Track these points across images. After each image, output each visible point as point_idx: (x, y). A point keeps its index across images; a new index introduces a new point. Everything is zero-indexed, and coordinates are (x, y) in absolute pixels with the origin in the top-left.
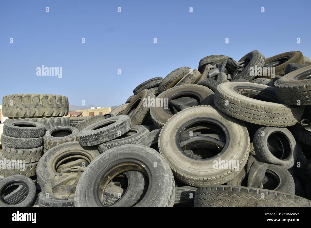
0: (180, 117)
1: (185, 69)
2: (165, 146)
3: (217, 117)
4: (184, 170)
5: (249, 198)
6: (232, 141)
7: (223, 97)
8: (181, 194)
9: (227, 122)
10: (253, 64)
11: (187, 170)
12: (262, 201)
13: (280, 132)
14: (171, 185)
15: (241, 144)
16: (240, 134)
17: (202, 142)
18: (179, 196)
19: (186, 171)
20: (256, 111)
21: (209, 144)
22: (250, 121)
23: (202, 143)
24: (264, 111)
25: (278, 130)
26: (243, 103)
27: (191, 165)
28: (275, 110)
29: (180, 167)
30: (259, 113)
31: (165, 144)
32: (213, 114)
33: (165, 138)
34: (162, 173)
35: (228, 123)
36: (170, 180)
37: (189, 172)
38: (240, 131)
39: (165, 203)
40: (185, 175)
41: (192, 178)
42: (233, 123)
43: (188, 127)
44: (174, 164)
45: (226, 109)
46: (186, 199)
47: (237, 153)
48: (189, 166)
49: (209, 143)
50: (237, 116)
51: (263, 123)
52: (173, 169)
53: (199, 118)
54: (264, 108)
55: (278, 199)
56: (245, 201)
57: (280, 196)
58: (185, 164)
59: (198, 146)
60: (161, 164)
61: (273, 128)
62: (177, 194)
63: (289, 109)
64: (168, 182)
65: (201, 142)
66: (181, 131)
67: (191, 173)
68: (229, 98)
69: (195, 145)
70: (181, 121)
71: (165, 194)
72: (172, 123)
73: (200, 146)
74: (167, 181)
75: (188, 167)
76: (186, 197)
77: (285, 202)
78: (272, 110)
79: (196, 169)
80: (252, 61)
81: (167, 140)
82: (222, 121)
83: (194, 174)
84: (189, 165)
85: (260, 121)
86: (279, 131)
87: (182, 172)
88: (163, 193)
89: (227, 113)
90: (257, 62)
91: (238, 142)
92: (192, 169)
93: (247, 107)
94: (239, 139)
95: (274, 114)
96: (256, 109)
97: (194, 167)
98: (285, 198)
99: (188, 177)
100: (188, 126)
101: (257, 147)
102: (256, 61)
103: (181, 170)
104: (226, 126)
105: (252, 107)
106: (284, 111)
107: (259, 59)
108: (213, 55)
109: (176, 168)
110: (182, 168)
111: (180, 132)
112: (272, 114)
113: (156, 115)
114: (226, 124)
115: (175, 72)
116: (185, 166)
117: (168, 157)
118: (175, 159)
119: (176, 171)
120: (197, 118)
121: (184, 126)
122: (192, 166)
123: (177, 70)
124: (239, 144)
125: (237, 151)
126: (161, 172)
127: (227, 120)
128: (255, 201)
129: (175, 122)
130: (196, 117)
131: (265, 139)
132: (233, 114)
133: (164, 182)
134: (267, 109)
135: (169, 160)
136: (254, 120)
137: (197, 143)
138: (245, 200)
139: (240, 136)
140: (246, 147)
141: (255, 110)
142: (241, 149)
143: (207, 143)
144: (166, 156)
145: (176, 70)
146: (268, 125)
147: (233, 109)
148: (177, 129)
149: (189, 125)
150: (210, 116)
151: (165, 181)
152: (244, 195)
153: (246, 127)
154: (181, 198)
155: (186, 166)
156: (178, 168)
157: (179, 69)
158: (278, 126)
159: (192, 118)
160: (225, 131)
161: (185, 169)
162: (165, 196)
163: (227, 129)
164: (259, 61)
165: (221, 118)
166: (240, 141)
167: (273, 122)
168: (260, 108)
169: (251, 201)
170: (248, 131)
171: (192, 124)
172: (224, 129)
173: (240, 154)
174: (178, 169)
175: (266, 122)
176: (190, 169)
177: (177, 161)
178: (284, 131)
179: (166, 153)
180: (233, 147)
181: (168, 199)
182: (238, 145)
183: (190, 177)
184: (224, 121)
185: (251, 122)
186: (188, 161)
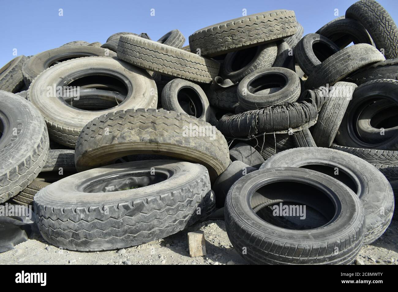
0: (66, 65)
1: (85, 43)
2: (39, 95)
3: (118, 68)
4: (64, 121)
5: (145, 117)
6: (135, 93)
7: (128, 41)
8: (58, 157)
9: (130, 73)
10: (171, 41)
11: (69, 121)
12: (161, 119)
13: (192, 89)
14: (41, 133)
15: (146, 95)
16: (146, 85)
17: (96, 97)
18: (55, 160)
19: (67, 122)
20: (167, 56)
21: (106, 100)
22: (158, 69)
23: (97, 99)
24: (175, 56)
25: (190, 84)
26: (151, 45)
27: (76, 115)
28: (187, 57)
29: (59, 118)
30: (169, 59)
31: (39, 92)
32: (114, 65)
33: (39, 86)
34: (28, 119)
35: (132, 75)
36: (40, 127)
37: (71, 123)
38: (146, 83)
39: (28, 153)
40: (65, 127)
41: (75, 130)
42: (138, 75)
43: (77, 79)
44: (50, 115)
45: (130, 55)
46: (65, 163)
47: (140, 103)
48: (72, 116)
49: (105, 98)
50: (143, 63)
51: (173, 72)
52: (47, 121)
53: (94, 69)
54: (175, 53)
55: (180, 117)
56: (141, 121)
57: (183, 115)
58: (66, 114)
59: (91, 103)
60: (27, 110)
61: (185, 81)
62: (52, 156)
63: (203, 58)
64: (36, 130)
65: (94, 97)
66: (66, 81)
67: (74, 124)
68: (135, 40)
69: (85, 102)
70: (67, 70)
71: (29, 142)
72: (54, 71)
73: (93, 103)
74: (35, 128)
75: (71, 118)
76: (66, 161)
77: (188, 121)
78: (184, 55)
79: (83, 119)
80: (170, 38)
81: (43, 88)
82: (124, 73)
83: (79, 125)
84: (74, 115)
85: (171, 70)
86: (191, 86)
87: (62, 123)
88: (26, 141)
89: (131, 61)
90: (176, 40)
91: (142, 93)
92: (76, 120)
93: (155, 50)
94: (144, 91)
95: (186, 61)
96: (166, 52)
97: (79, 117)
98: (189, 118)
99: (70, 129)
100: (77, 77)
101: (166, 100)
102: (175, 38)
103: (60, 121)
104: (129, 78)
105: (161, 49)
106: (197, 59)
107: (178, 36)
108: (125, 32)
109: (52, 119)
110: (61, 119)
111: (65, 83)
112: (184, 61)
113: (31, 72)
114: (129, 75)
115: (70, 45)
116: (66, 117)
117: (41, 107)
118: (52, 108)
119: (51, 123)
120: (91, 69)
121: (71, 77)
122: (78, 116)
123: (73, 43)
124: (144, 95)
125: (140, 101)
126: (26, 118)
127: (131, 71)
128: (153, 119)
129: (58, 70)
130: (89, 67)
131: (174, 90)
132: (138, 61)
133: (29, 129)
134: (178, 53)
135: (43, 110)
136: (163, 67)
137: (89, 99)
138: (141, 119)
139: (146, 88)
140: (152, 99)
141: (164, 55)
142: (146, 100)
143: (104, 100)
144: (39, 106)
145: (71, 42)
146: (179, 75)
147: (139, 53)
148: (60, 78)
149: (79, 77)
150: (110, 67)
151: (31, 128)
152: (140, 115)
153: (154, 81)
154: (57, 162)
155: (68, 117)
156: (55, 119)
157: (77, 43)
158: (191, 79)
159: (85, 68)
160: (128, 84)
161: (66, 120)
162: (28, 144)
163: (130, 82)
164: (178, 39)
165: (123, 69)
166: (145, 92)
167: (185, 71)
168: (171, 52)
169: (148, 120)
170: (155, 84)
171: (83, 75)
172: (127, 82)
173: (143, 105)
174: (55, 121)
175: (177, 71)
176: (73, 119)
177: (55, 111)
178: (197, 88)
179: (38, 102)
180: (136, 98)
181: (33, 149)
182: (142, 96)
183: (72, 129)
184: (128, 72)
185: (159, 71)
186: (71, 111)
